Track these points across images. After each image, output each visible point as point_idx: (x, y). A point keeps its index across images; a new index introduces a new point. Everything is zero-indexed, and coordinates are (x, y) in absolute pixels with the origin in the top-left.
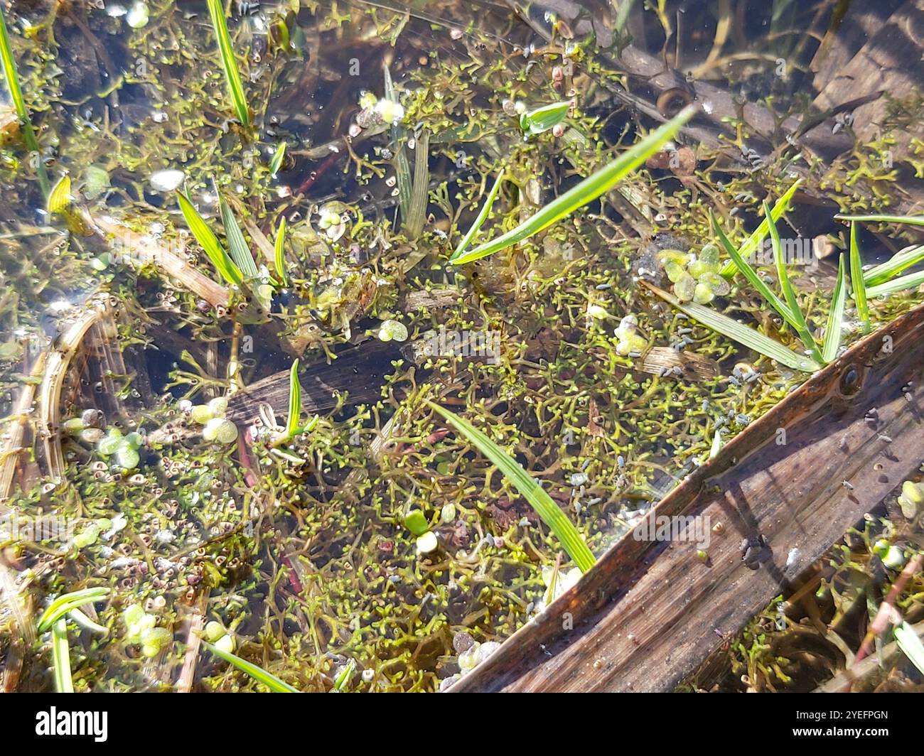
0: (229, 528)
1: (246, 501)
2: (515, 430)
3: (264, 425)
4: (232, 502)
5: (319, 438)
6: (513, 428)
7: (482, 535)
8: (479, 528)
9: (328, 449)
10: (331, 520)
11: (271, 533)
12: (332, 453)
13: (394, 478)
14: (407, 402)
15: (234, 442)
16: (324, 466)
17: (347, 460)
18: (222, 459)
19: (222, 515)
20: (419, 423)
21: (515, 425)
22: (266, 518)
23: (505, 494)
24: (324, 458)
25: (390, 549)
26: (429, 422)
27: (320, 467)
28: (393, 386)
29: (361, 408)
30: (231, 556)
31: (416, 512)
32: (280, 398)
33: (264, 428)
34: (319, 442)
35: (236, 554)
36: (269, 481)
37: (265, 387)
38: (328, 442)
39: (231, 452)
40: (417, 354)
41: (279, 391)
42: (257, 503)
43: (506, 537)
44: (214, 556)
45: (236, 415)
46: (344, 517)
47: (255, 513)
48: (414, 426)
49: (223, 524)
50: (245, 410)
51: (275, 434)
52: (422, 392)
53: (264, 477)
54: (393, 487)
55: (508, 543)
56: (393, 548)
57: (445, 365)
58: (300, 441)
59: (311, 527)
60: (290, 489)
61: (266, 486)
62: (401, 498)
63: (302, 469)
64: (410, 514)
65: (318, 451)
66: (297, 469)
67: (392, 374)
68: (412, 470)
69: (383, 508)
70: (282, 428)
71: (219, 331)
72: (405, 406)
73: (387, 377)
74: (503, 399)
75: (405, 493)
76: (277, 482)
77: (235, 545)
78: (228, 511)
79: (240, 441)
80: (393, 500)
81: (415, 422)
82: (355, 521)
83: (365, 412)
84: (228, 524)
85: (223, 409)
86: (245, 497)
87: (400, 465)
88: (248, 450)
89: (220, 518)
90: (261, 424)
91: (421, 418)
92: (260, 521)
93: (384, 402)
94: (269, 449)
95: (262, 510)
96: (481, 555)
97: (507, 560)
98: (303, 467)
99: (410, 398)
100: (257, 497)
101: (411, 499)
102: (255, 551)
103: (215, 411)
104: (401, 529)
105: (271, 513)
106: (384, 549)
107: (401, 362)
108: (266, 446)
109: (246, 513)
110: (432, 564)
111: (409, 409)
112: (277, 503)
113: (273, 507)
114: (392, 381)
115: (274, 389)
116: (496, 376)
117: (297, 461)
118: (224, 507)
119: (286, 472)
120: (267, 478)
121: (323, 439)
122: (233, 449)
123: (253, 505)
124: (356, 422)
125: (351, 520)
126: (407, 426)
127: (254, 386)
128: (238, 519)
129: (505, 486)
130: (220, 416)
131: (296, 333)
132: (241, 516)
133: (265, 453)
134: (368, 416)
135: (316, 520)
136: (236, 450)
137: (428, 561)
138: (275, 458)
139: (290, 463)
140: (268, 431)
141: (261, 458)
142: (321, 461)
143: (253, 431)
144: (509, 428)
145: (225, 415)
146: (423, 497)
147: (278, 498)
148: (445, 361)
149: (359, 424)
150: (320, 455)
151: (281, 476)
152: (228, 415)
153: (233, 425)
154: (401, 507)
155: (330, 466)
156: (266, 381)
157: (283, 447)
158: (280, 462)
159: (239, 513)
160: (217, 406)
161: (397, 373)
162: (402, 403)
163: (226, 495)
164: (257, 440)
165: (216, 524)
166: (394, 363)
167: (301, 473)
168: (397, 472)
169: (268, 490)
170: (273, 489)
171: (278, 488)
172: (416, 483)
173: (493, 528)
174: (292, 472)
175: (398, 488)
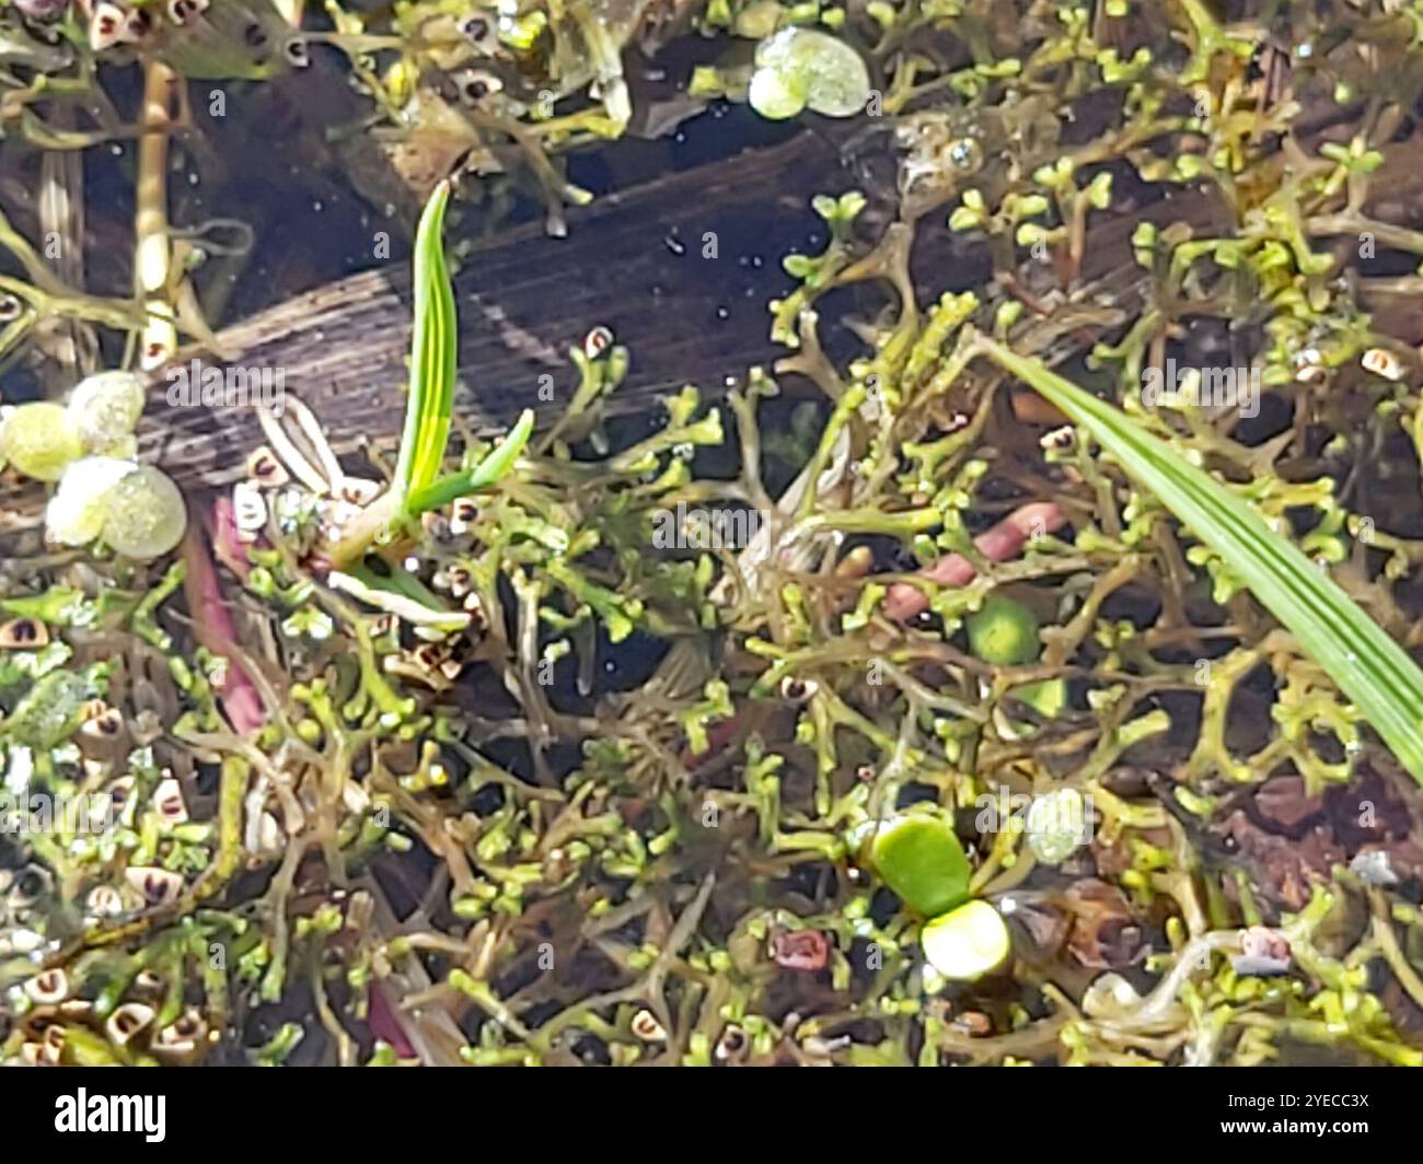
0: (163, 888)
1: (231, 787)
2: (1327, 503)
3: (294, 479)
4: (169, 788)
5: (522, 525)
6: (1322, 494)
7: (1195, 920)
8: (1185, 892)
9: (558, 568)
10: (578, 851)
11: (328, 917)
12: (574, 582)
13: (827, 672)
14: (880, 364)
15: (170, 557)
16: (545, 634)
17: (635, 608)
18: (127, 625)
19: (129, 839)
20: (928, 454)
21: (1327, 484)
22: (314, 856)
23: (1290, 768)
24: (542, 603)
25: (817, 962)
26: (969, 453)
27: (527, 641)
28: (820, 302)
29: (683, 404)
30: (174, 1002)
31: (920, 814)
32: (349, 384)
33: (293, 495)
34: (518, 539)
35: (195, 994)
36: (323, 708)
37: (292, 337)
38: (555, 537)
39: (159, 594)
40: (914, 168)
41: (343, 353)
42: (273, 794)
43: (1297, 931)
44: (102, 1004)
45: (176, 447)
46: (632, 838)
47: (267, 833)
48: (906, 465)
49: (136, 874)
50: (211, 426)
51: (341, 510)
52: (938, 330)
53: (298, 691)
54: (826, 710)
55: (1305, 953)
56: (830, 959)
57: (1038, 219)
58: (445, 539)
59: (500, 886)
60: (407, 732)
61: (309, 729)
62: (860, 760)
63: (456, 657)
64: (896, 823)
65: (518, 578)
66: (433, 654)
67: (817, 251)
68: (897, 644)
69: (785, 797)
70: (368, 487)
71: (99, 105)
72: (869, 384)
73: (795, 264)
74: (1279, 376)
75: (878, 738)
76: (353, 710)
77: (189, 961)
78: (156, 824)
79: (193, 551)
80: (827, 765)
81: (908, 449)
82: (675, 849)
83: (700, 415)
84: (158, 876)
85: (126, 421)
86: (228, 773)
87: (850, 623)
88: (228, 584)
89: (125, 854)
90: (280, 477)
91: (934, 434)
92: (289, 869)
93: (782, 366)
94: (320, 578)
95: (294, 825)
96: (1195, 1003)
97: (1298, 1026)
98: (461, 646)
99: (893, 352)
100: (274, 772)
101: (902, 759)
102: (272, 986)
103: (92, 428)
104: (862, 882)
105: (330, 834)
106: (796, 961)
107: (853, 203)
108: (304, 562)
109: (229, 834)
110: (992, 1033)
111: (886, 395)
112: (357, 798)
113: (342, 814)
114: (818, 282)
115: (323, 349)
116: (1248, 281)
117: (435, 621)
118: (141, 808)
119: (391, 664)
120: (315, 693)
121: (534, 528)
122: (170, 583)
123: (256, 800)
124: (665, 458)
125: (657, 846)
126: (876, 468)
127: (243, 334)
128: (198, 857)
129: (1291, 729)
130: (113, 444)
131: (403, 117)
132: (212, 846)
133: (304, 588)
134: (711, 430)
135: (512, 857)
136: (181, 587)
137: (974, 1020)
138: (342, 609)
139: (407, 630)
140: (312, 501)
141: (285, 611)
142: (529, 619)
143: (246, 507)
144: (1299, 496)
145: (131, 443)
146: (952, 751)
147: (357, 778)
148: (1036, 204)
149: (676, 465)
150: (528, 593)
151: (372, 683)
152: (142, 448)
153: (167, 487)
154: (860, 793)
155: (566, 634)
156: (292, 313)
157: (375, 565)
158: (365, 627)
159: (199, 832)
160: (101, 406)
161: (836, 251)
162: (858, 369)
163: (143, 759)
164: (263, 538)
165: (110, 876)
166: (824, 206)
167: (452, 670)
168: (839, 649)
169: (320, 745)
170: (337, 735)
171: (359, 734)
172: (921, 696)
173: (1245, 899)
174: (415, 665)
175: (847, 716)
